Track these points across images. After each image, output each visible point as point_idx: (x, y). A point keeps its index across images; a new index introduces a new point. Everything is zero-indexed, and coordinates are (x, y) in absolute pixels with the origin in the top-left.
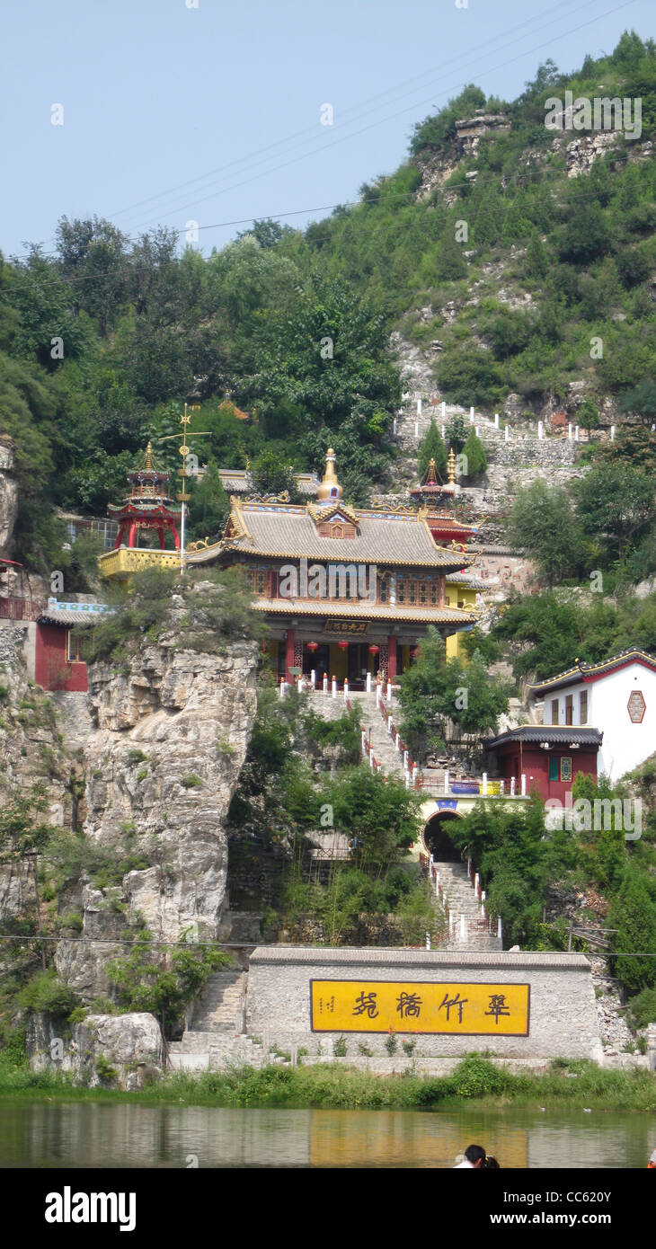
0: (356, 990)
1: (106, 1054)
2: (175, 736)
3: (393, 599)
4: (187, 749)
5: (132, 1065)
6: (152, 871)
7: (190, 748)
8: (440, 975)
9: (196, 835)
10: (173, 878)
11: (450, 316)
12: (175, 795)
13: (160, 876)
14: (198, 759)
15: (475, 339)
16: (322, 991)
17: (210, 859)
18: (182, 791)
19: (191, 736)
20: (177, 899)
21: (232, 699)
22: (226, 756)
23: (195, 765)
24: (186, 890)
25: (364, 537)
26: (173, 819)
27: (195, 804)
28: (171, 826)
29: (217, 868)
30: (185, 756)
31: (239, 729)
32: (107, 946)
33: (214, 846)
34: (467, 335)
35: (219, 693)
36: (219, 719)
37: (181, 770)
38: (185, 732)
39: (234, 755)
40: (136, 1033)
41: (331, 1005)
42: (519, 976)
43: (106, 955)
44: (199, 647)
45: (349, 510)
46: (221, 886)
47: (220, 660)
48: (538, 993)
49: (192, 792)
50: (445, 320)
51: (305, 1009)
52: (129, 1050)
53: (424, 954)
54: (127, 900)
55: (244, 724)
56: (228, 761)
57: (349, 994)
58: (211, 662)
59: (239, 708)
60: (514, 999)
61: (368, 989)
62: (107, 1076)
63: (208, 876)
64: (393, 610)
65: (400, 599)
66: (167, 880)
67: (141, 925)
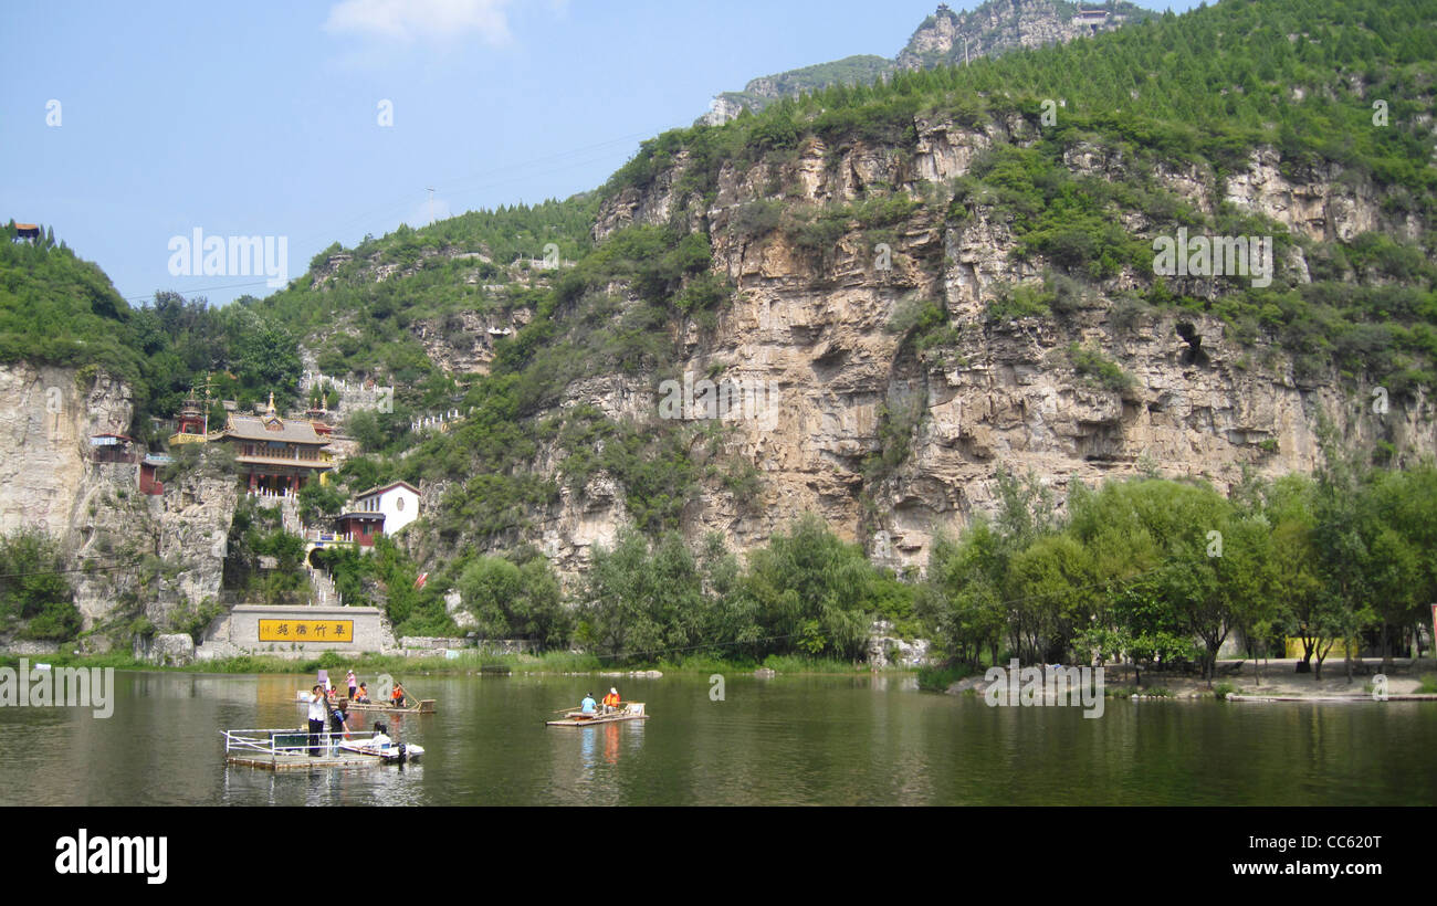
0: (278, 623)
1: (168, 652)
2: (201, 515)
3: (297, 458)
4: (206, 520)
5: (180, 656)
6: (190, 573)
8: (315, 617)
9: (209, 557)
10: (199, 576)
11: (325, 339)
12: (200, 540)
13: (193, 575)
14: (211, 525)
15: (335, 348)
16: (264, 624)
17: (215, 568)
18: (204, 538)
19: (208, 515)
20: (201, 584)
21: (226, 499)
22: (223, 523)
24: (204, 581)
25: (286, 430)
26: (199, 550)
27: (209, 544)
28: (198, 554)
29: (219, 571)
30: (205, 523)
31: (229, 512)
32: (169, 605)
33: (217, 562)
34: (332, 346)
35: (221, 496)
36: (220, 507)
37: (203, 529)
38: (205, 513)
39: (227, 523)
40: (182, 642)
41: (268, 630)
42: (348, 617)
43: (169, 609)
44: (212, 477)
45: (279, 419)
46: (220, 579)
47: (221, 482)
48: (356, 624)
50: (322, 340)
51: (256, 633)
52: (178, 650)
53: (309, 607)
54: (179, 585)
55: (231, 510)
56: (224, 525)
57: (275, 625)
58: (218, 483)
59: (229, 503)
60: (346, 627)
61: (284, 623)
62: (169, 661)
63: (215, 575)
64: (297, 462)
65: (301, 457)
66: (197, 577)
67: (185, 596)
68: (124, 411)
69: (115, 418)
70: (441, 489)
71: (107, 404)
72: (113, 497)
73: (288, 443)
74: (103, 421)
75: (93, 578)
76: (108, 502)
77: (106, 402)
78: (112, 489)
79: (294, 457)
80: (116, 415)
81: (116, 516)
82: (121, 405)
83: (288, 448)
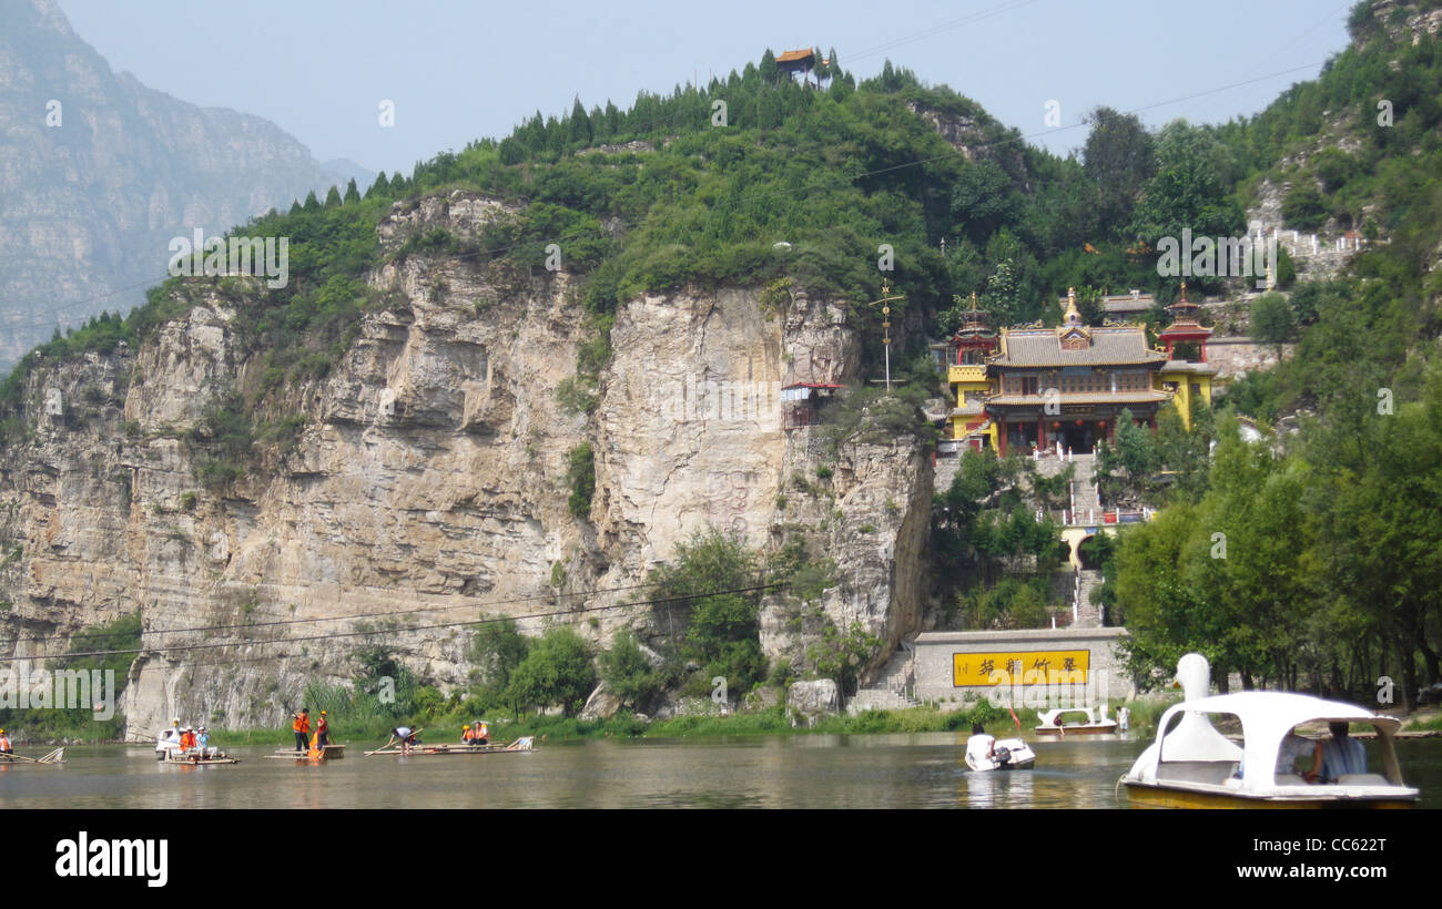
0: (980, 659)
1: (799, 706)
2: (858, 500)
3: (1114, 389)
4: (866, 508)
5: (815, 712)
6: (836, 588)
7: (868, 507)
8: (1033, 646)
9: (867, 563)
10: (851, 592)
12: (855, 538)
13: (843, 591)
14: (873, 514)
15: (1314, 179)
16: (960, 660)
17: (877, 578)
18: (860, 535)
19: (868, 499)
20: (855, 605)
21: (896, 473)
22: (892, 511)
23: (870, 518)
24: (860, 600)
25: (1096, 347)
26: (852, 554)
27: (868, 543)
28: (852, 559)
29: (883, 584)
30: (864, 512)
31: (902, 493)
32: (811, 637)
33: (881, 570)
34: (1310, 176)
35: (887, 470)
36: (887, 487)
37: (860, 522)
38: (864, 497)
39: (898, 510)
40: (818, 692)
41: (966, 670)
42: (1083, 645)
43: (810, 643)
44: (872, 442)
45: (1086, 330)
46: (886, 596)
47: (887, 449)
48: (1095, 655)
49: (867, 536)
50: (1298, 166)
51: (950, 673)
52: (814, 703)
54: (823, 609)
55: (906, 489)
56: (893, 514)
57: (977, 661)
58: (880, 451)
59: (901, 479)
60: (1079, 658)
61: (989, 658)
62: (801, 720)
63: (877, 590)
64: (1114, 396)
65: (1120, 388)
66: (847, 593)
67: (831, 623)
68: (835, 344)
69: (819, 357)
70: (1292, 424)
71: (807, 337)
72: (810, 478)
73: (1094, 368)
74: (803, 363)
75: (780, 602)
76: (800, 484)
77: (806, 333)
78: (809, 466)
79: (1108, 389)
80: (823, 351)
81: (816, 505)
82: (830, 335)
83: (1099, 375)
